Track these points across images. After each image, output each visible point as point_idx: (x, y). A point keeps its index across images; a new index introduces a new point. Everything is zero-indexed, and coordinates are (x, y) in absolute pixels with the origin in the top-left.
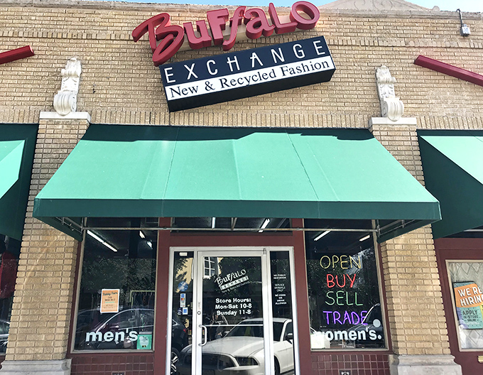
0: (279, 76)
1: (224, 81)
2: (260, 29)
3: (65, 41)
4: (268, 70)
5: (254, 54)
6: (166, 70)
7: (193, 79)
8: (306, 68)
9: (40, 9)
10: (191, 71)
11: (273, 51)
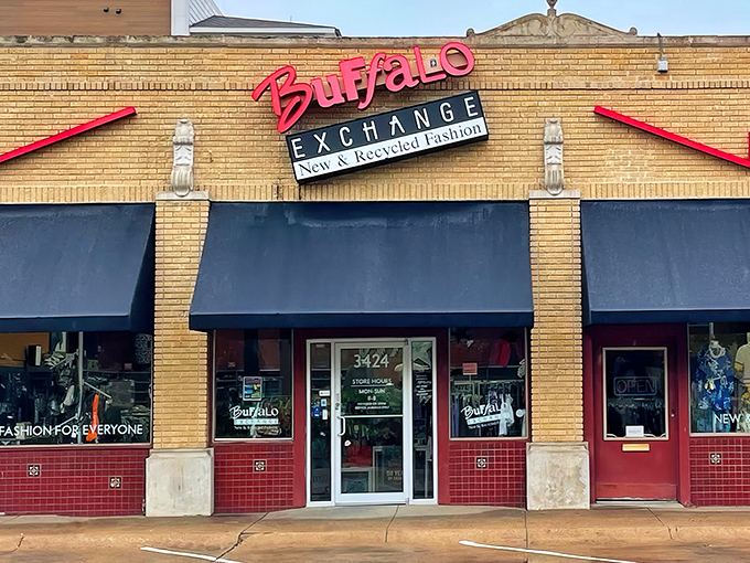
0: (423, 146)
1: (359, 154)
2: (401, 86)
3: (170, 93)
4: (410, 138)
5: (394, 117)
6: (293, 141)
7: (324, 152)
8: (454, 134)
9: (135, 50)
10: (322, 141)
11: (416, 113)
